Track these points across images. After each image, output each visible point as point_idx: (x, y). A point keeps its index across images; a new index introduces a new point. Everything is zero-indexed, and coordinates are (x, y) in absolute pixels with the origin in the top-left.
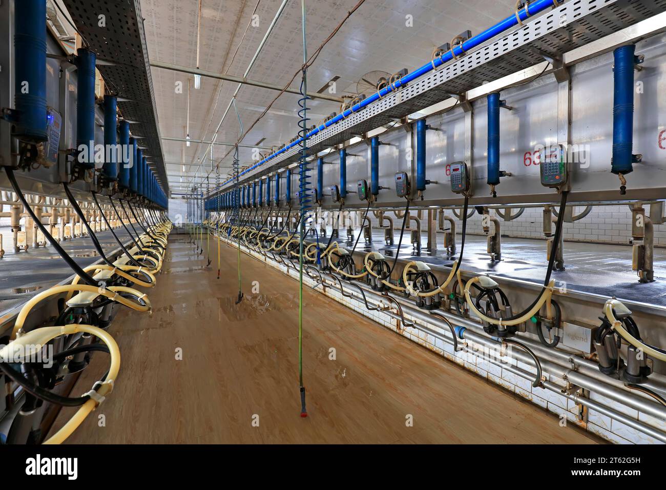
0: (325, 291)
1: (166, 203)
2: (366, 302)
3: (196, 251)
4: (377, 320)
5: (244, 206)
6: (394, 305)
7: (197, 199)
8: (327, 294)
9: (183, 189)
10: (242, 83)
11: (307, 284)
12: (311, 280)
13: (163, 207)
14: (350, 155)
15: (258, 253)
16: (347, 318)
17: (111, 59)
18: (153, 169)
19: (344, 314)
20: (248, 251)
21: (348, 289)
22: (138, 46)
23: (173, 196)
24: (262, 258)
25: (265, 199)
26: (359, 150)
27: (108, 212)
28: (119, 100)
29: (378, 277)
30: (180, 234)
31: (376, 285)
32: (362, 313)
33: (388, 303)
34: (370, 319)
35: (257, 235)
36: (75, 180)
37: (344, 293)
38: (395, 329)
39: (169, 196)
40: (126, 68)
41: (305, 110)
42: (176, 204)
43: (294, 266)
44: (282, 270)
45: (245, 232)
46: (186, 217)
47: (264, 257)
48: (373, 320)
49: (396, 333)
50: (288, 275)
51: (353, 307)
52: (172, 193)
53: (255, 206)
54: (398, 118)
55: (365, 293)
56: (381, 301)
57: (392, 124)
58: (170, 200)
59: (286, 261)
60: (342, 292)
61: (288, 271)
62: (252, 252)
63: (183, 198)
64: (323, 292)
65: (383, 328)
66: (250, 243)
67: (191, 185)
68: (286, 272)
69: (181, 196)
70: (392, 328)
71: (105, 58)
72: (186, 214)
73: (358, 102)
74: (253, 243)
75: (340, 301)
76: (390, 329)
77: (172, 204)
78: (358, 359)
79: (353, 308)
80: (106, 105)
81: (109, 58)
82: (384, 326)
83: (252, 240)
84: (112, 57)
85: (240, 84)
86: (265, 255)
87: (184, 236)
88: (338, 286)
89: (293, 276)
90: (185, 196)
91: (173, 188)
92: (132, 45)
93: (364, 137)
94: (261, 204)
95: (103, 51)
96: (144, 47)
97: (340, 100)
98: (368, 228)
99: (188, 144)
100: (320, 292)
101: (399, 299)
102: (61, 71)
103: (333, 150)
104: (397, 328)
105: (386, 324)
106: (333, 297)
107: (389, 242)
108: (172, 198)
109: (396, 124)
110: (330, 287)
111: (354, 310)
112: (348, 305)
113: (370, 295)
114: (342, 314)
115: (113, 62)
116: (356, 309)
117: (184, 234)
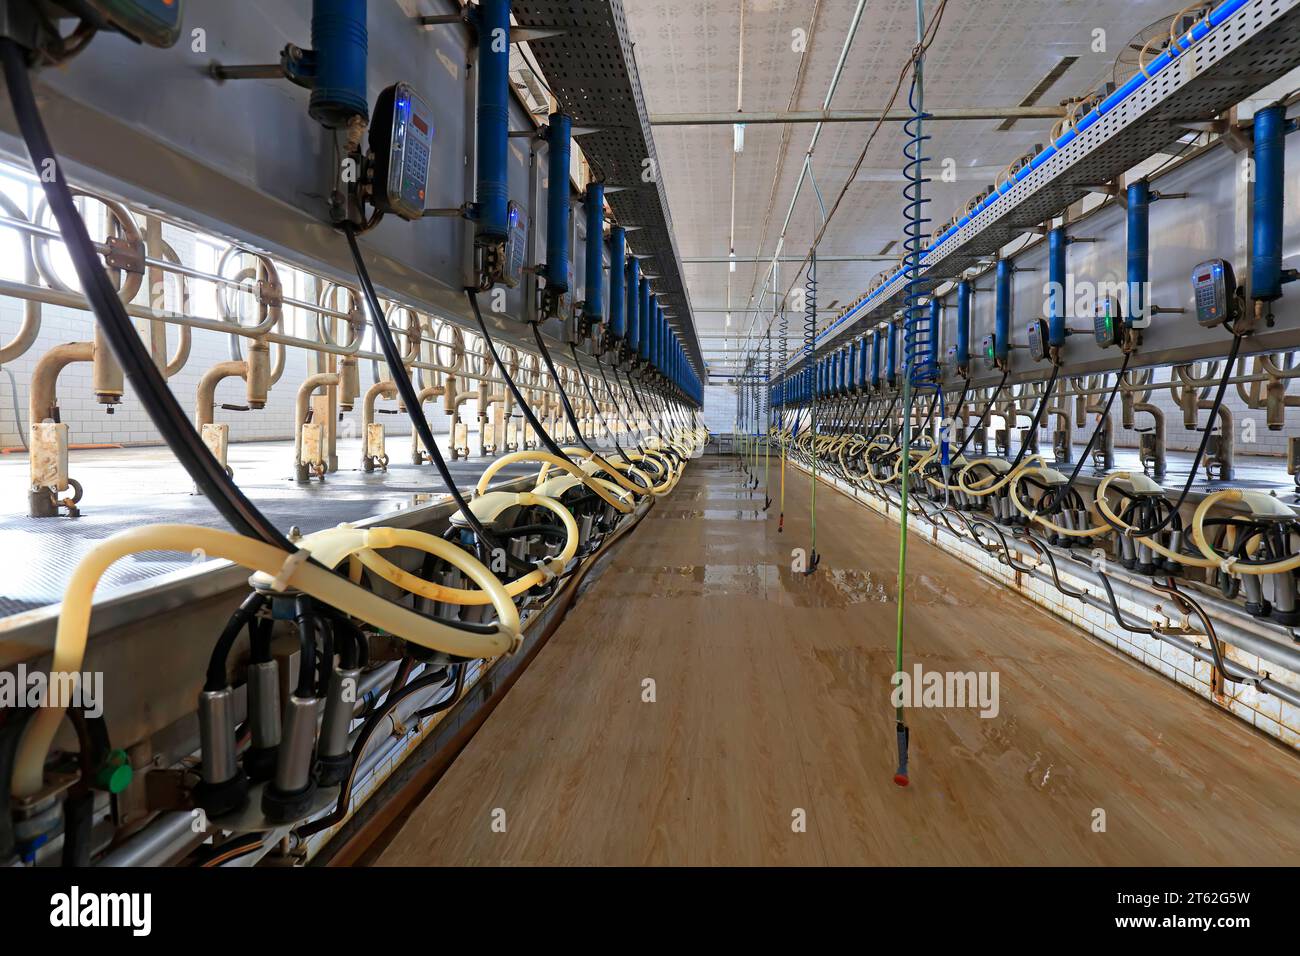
0: (1020, 584)
1: (700, 393)
2: (1116, 612)
3: (749, 485)
4: (1156, 664)
5: (843, 391)
6: (1195, 621)
7: (758, 384)
8: (1024, 590)
9: (732, 364)
10: (822, 121)
11: (979, 566)
12: (985, 555)
13: (694, 401)
14: (1077, 240)
15: (871, 493)
16: (1063, 643)
17: (594, 123)
18: (670, 320)
19: (1056, 632)
20: (851, 491)
21: (1073, 579)
22: (627, 91)
23: (711, 379)
24: (880, 505)
25: (884, 371)
26: (1102, 226)
27: (604, 405)
28: (607, 190)
29: (1128, 528)
30: (723, 455)
31: (1135, 559)
32: (1114, 643)
33: (1177, 612)
34: (1135, 659)
35: (865, 449)
36: (547, 317)
37: (1064, 587)
38: (1207, 692)
39: (706, 381)
40: (615, 132)
41: (920, 139)
42: (717, 395)
43: (946, 520)
44: (922, 534)
45: (842, 446)
46: (735, 422)
47: (883, 504)
48: (1143, 664)
49: (1210, 702)
50: (935, 545)
51: (1089, 627)
52: (712, 373)
53: (865, 389)
54: (1201, 120)
55: (1114, 586)
56: (1159, 608)
57: (1188, 138)
58: (707, 388)
59: (929, 509)
60: (1058, 584)
61: (935, 536)
62: (861, 494)
63: (731, 382)
64: (1016, 587)
65: (1172, 685)
66: (853, 469)
67: (744, 356)
68: (930, 537)
69: (726, 380)
70: (1197, 689)
71: (585, 122)
72: (736, 417)
73: (1095, 105)
74: (858, 468)
75: (1056, 610)
76: (1191, 691)
77: (711, 395)
78: (1068, 725)
79: (1091, 630)
80: (590, 200)
81: (590, 122)
82: (1175, 682)
83: (853, 462)
84: (595, 119)
85: (819, 123)
86: (887, 499)
87: (730, 458)
88: (1046, 568)
89: (945, 547)
90: (735, 379)
91: (713, 364)
92: (619, 91)
93: (1114, 189)
94: (877, 383)
95: (582, 112)
96: (635, 89)
97: (1054, 112)
98: (1154, 435)
99: (732, 266)
100: (1008, 587)
101: (1213, 606)
102: (532, 155)
103: (1037, 237)
104: (1213, 690)
105: (1181, 678)
106: (1038, 599)
107: (1216, 471)
108: (711, 384)
109: (1197, 138)
110: (1032, 572)
111: (1093, 635)
112: (1076, 620)
113: (1128, 592)
114: (1051, 633)
115: (596, 126)
116: (1098, 632)
117: (730, 455)
